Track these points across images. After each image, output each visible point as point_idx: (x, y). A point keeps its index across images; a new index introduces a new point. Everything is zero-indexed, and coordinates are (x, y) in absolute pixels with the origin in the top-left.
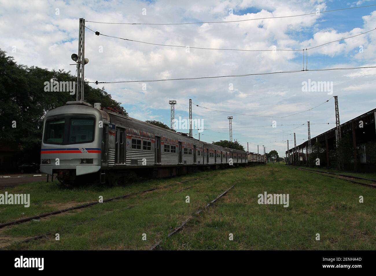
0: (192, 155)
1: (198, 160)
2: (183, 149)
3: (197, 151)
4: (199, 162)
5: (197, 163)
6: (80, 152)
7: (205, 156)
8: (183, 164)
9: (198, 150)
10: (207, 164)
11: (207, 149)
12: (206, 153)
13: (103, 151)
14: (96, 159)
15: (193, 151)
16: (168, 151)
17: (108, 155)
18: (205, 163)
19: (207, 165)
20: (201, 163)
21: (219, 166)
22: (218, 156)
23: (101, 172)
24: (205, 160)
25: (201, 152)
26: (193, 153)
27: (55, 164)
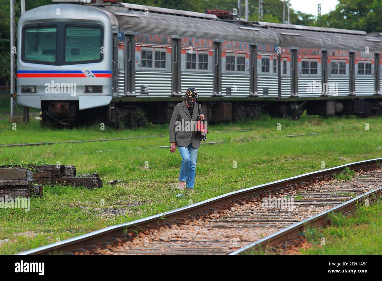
0: (247, 72)
1: (262, 84)
2: (224, 60)
3: (259, 61)
4: (266, 91)
5: (259, 94)
6: (83, 76)
7: (285, 72)
8: (223, 94)
9: (263, 57)
10: (292, 97)
11: (294, 51)
12: (289, 64)
13: (113, 73)
14: (107, 86)
15: (247, 60)
16: (194, 67)
17: (117, 79)
18: (286, 94)
19: (292, 100)
20: (273, 94)
21: (340, 106)
22: (334, 72)
23: (111, 106)
24: (287, 86)
25: (271, 62)
26: (248, 67)
27: (44, 92)
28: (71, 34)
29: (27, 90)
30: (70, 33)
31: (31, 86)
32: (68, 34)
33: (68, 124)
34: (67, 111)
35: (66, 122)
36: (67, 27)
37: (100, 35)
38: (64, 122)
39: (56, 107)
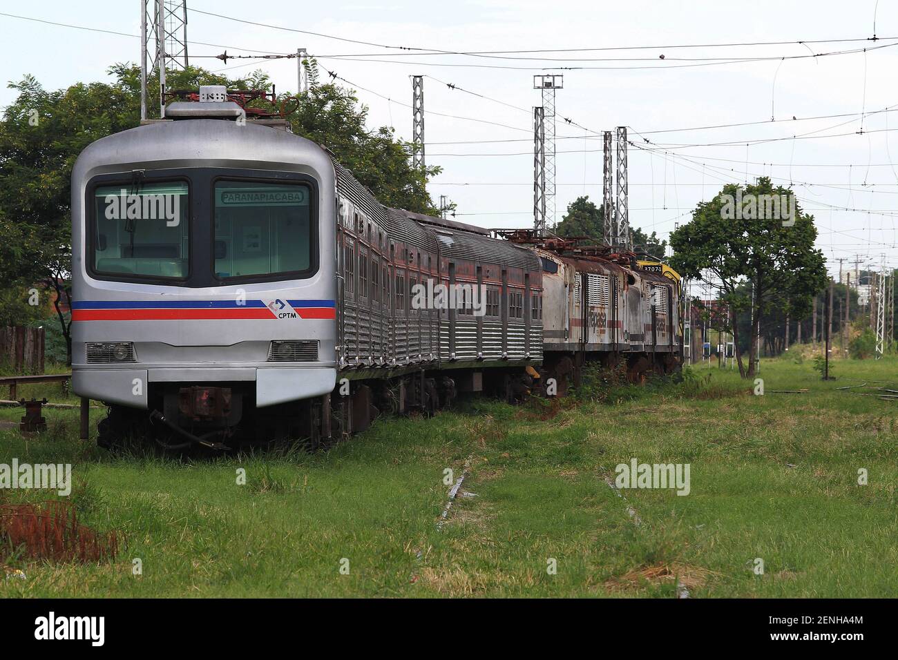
28: (226, 200)
29: (105, 354)
30: (226, 198)
31: (118, 344)
32: (219, 203)
33: (220, 446)
34: (226, 411)
35: (215, 439)
36: (219, 183)
37: (305, 203)
38: (209, 440)
39: (198, 400)
